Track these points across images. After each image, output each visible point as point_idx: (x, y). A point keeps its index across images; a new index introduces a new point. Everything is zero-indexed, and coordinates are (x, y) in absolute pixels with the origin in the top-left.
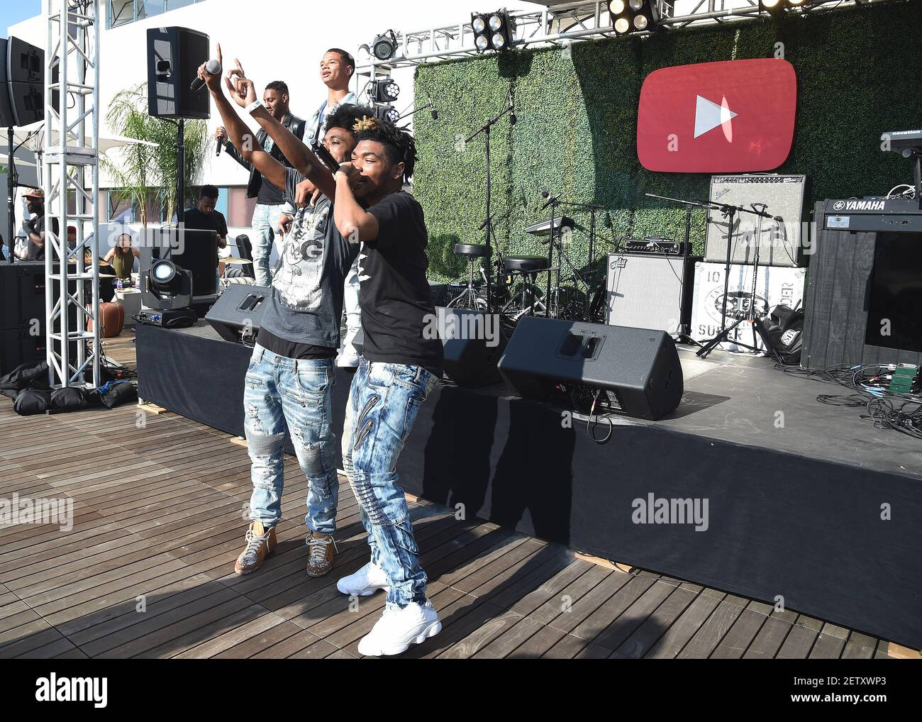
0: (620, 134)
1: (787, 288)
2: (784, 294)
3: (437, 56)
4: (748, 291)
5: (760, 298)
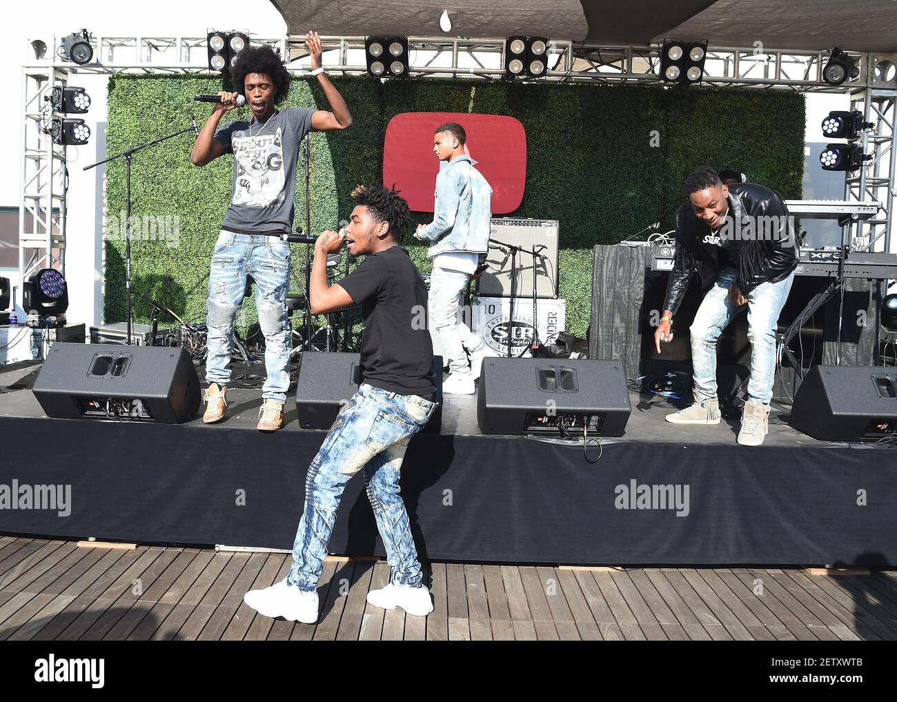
0: (364, 171)
1: (552, 316)
2: (550, 322)
3: (143, 69)
4: (521, 321)
5: (530, 326)
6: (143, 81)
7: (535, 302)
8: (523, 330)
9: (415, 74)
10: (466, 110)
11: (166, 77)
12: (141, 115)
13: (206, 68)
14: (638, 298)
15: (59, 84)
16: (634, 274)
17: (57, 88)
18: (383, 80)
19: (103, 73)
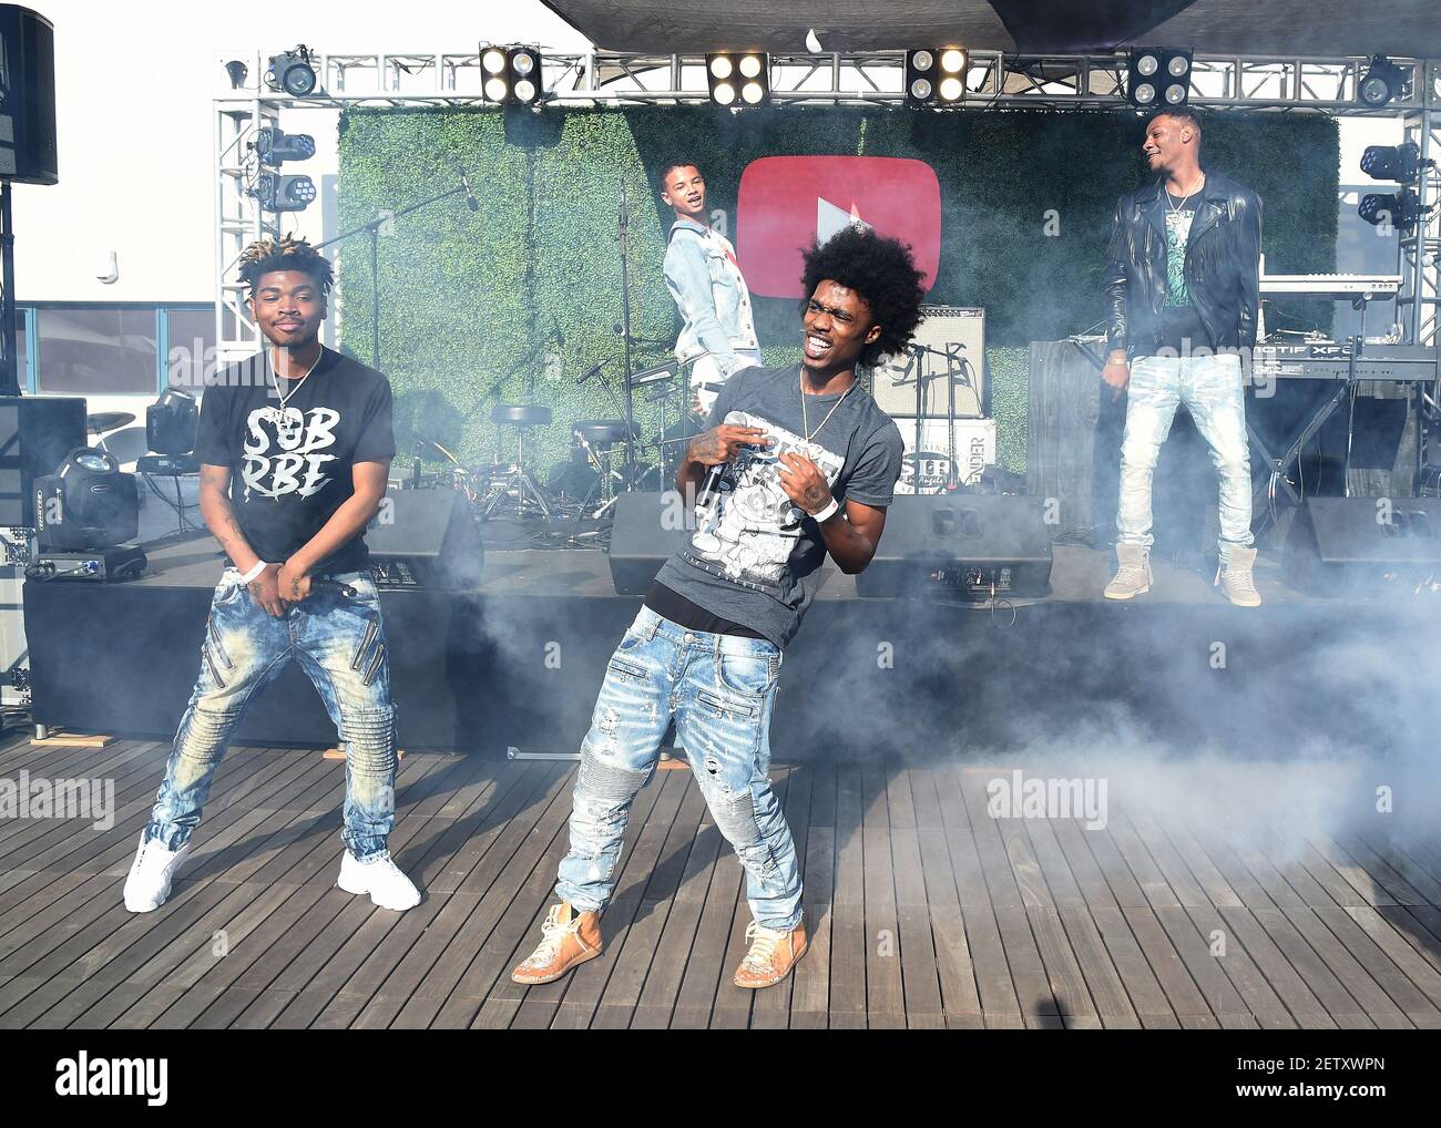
1: (977, 444)
2: (974, 452)
3: (389, 100)
4: (934, 451)
5: (945, 458)
6: (389, 118)
7: (951, 424)
8: (937, 463)
9: (780, 101)
10: (853, 152)
11: (421, 111)
12: (386, 167)
13: (478, 99)
14: (1091, 415)
15: (267, 123)
16: (1085, 382)
17: (265, 131)
18: (734, 110)
19: (330, 106)
